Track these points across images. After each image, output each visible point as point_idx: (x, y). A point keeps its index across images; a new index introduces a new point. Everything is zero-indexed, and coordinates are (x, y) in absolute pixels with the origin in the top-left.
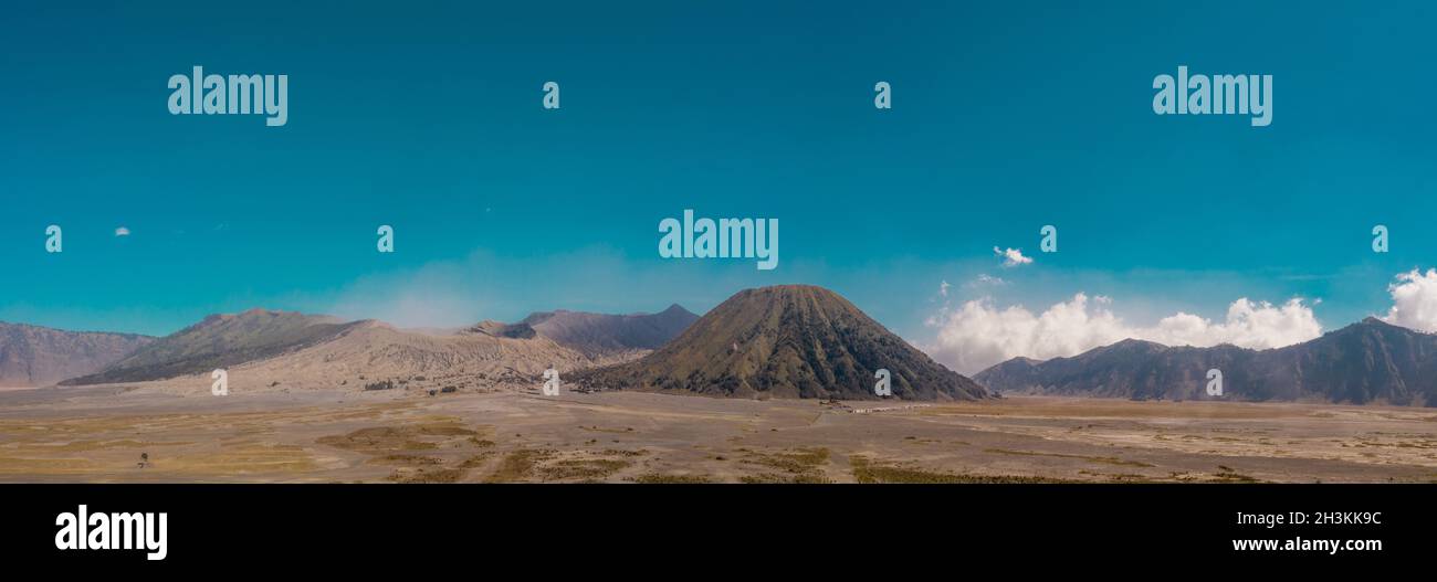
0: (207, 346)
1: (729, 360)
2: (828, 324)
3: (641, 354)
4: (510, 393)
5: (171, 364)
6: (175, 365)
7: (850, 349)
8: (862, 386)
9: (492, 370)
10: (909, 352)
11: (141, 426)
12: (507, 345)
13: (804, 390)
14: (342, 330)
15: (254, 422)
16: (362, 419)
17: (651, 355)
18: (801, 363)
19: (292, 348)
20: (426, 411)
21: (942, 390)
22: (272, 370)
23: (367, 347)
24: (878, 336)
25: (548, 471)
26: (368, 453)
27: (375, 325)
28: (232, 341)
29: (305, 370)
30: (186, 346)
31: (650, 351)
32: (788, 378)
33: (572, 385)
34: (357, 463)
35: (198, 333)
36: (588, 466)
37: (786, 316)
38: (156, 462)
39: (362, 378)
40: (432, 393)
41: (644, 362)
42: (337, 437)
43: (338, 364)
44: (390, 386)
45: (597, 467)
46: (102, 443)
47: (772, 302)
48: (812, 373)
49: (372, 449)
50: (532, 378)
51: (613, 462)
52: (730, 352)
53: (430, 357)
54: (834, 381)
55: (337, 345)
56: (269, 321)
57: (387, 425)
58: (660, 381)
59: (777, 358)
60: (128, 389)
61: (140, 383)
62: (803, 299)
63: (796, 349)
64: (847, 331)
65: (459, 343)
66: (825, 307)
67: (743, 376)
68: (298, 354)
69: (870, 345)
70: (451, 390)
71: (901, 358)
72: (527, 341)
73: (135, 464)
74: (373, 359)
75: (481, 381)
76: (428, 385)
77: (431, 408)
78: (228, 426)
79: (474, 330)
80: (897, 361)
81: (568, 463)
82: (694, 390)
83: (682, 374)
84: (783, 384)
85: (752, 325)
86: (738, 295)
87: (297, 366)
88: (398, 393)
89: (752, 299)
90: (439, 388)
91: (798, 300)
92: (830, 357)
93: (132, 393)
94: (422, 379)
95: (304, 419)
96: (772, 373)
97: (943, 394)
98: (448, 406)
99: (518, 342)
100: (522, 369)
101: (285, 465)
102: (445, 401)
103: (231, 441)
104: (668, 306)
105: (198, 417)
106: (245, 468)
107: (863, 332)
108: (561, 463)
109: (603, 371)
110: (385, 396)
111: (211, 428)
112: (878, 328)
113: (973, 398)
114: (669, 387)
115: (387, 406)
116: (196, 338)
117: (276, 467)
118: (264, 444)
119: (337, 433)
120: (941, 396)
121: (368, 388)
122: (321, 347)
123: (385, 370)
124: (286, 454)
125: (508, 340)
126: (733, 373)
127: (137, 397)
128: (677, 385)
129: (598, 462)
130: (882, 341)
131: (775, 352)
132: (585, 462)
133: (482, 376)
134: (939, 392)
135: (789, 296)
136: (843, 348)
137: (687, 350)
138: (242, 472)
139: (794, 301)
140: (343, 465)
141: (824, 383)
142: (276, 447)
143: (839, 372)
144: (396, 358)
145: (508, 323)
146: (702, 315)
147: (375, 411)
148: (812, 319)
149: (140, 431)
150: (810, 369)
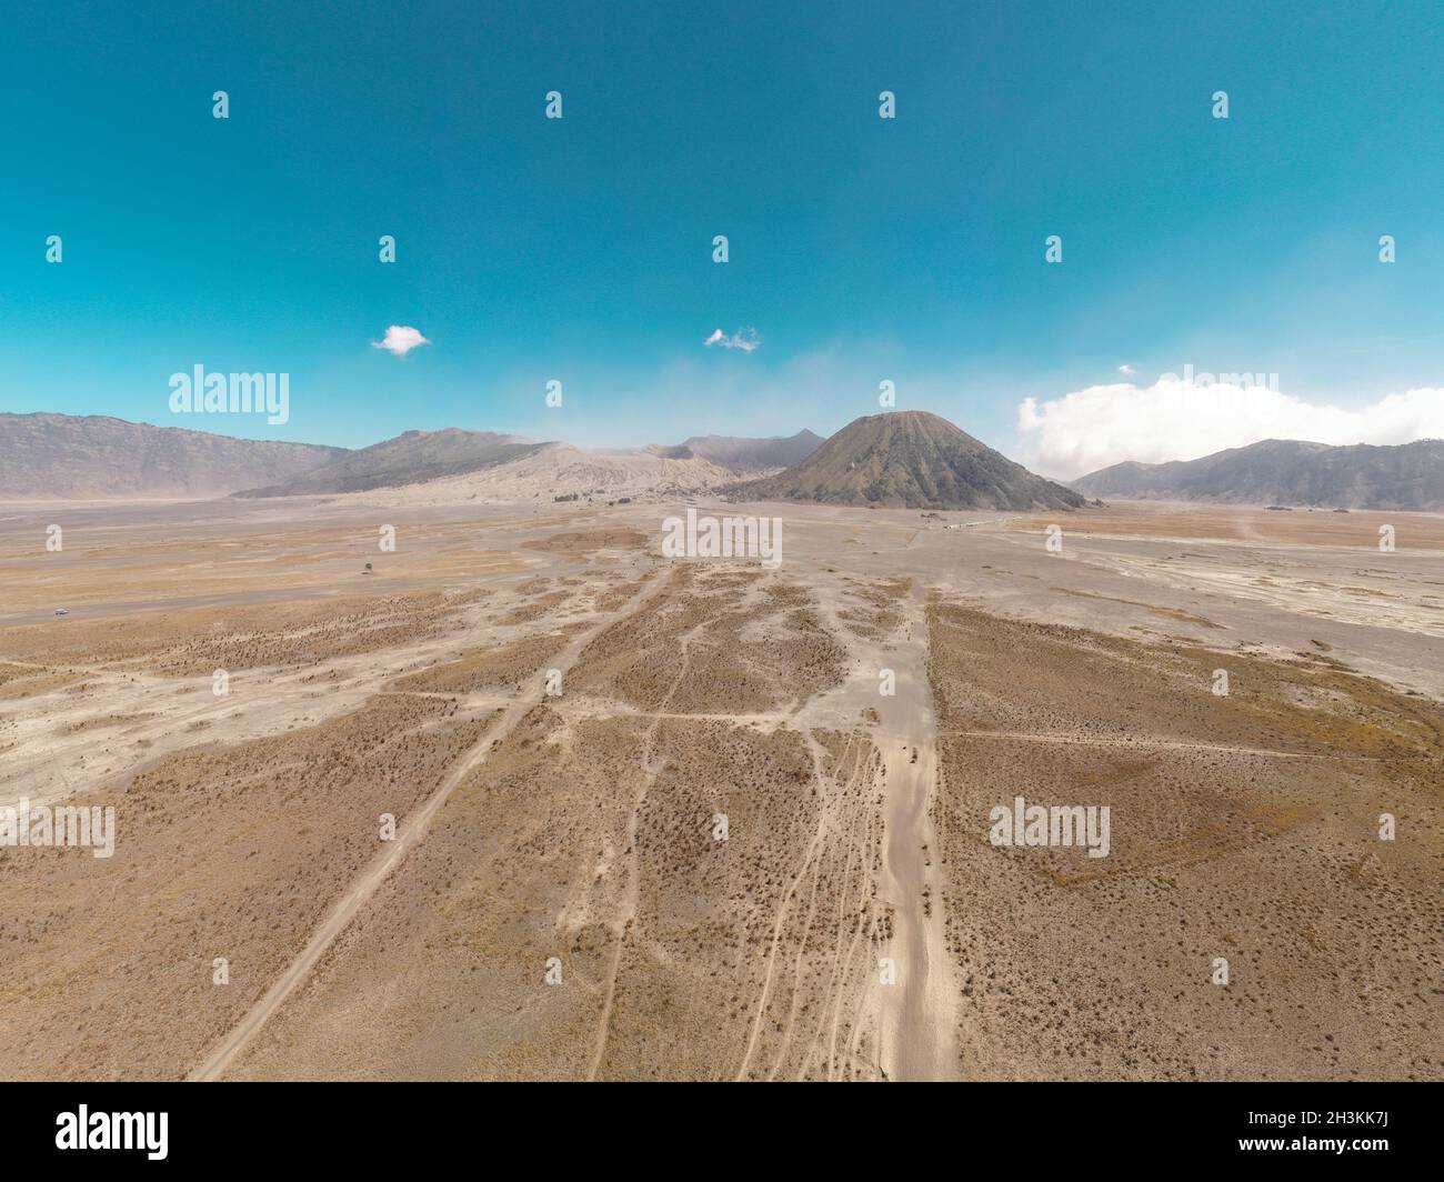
0: (404, 460)
1: (848, 475)
2: (932, 443)
3: (777, 471)
4: (673, 503)
5: (368, 476)
6: (371, 478)
7: (951, 465)
8: (961, 497)
9: (658, 485)
10: (1007, 466)
11: (352, 539)
12: (670, 464)
13: (911, 502)
14: (534, 449)
15: (462, 531)
16: (556, 526)
17: (785, 472)
18: (907, 477)
19: (488, 464)
20: (607, 519)
21: (1038, 500)
22: (471, 483)
23: (555, 466)
24: (976, 452)
25: (704, 583)
26: (563, 554)
27: (561, 446)
28: (430, 456)
29: (501, 483)
30: (383, 460)
31: (785, 469)
32: (897, 491)
33: (722, 497)
34: (558, 562)
35: (395, 448)
36: (733, 578)
37: (895, 438)
38: (380, 571)
39: (551, 491)
40: (611, 504)
41: (779, 478)
42: (537, 542)
43: (530, 479)
44: (576, 497)
45: (738, 579)
46: (316, 556)
47: (884, 427)
48: (917, 486)
49: (567, 551)
50: (692, 491)
51: (752, 574)
52: (849, 469)
53: (608, 474)
54: (936, 493)
55: (526, 463)
56: (465, 439)
57: (576, 531)
58: (792, 493)
59: (887, 474)
60: (324, 501)
61: (339, 496)
62: (909, 423)
63: (903, 466)
64: (948, 448)
65: (632, 463)
66: (929, 428)
67: (859, 489)
68: (494, 471)
69: (970, 461)
70: (624, 501)
71: (998, 472)
72: (687, 461)
73: (359, 573)
74: (560, 475)
75: (650, 494)
76: (607, 497)
77: (611, 516)
78: (440, 535)
79: (644, 451)
80: (994, 474)
81: (718, 575)
82: (819, 500)
83: (810, 488)
84: (891, 496)
85: (867, 446)
86: (855, 423)
87: (493, 480)
88: (583, 502)
89: (867, 425)
90: (617, 500)
91: (906, 424)
92: (934, 472)
93: (331, 505)
94: (601, 492)
95: (507, 527)
96: (883, 487)
97: (1038, 504)
98: (624, 514)
99: (680, 462)
100: (683, 484)
101: (499, 566)
102: (621, 511)
103: (445, 548)
104: (799, 431)
105: (408, 527)
106: (465, 570)
107: (962, 450)
108: (713, 576)
109: (748, 485)
110: (570, 506)
111: (424, 538)
112: (978, 445)
113: (1070, 508)
114: (799, 498)
115: (575, 515)
116: (393, 452)
117: (492, 568)
118: (475, 549)
119: (537, 538)
120: (1038, 507)
121: (557, 500)
122: (514, 464)
123: (569, 486)
124: (496, 557)
125: (671, 460)
126: (851, 486)
127: (337, 509)
128: (806, 496)
129: (741, 574)
130: (981, 457)
131: (886, 468)
132: (730, 574)
133: (651, 490)
134: (1035, 502)
135: (898, 422)
136: (945, 464)
137: (813, 468)
138: (463, 574)
139: (902, 425)
140: (546, 565)
141: (927, 494)
142: (487, 552)
143: (941, 484)
144: (580, 474)
145: (671, 445)
146: (827, 438)
147: (565, 519)
148: (917, 439)
149: (352, 542)
150: (915, 482)
